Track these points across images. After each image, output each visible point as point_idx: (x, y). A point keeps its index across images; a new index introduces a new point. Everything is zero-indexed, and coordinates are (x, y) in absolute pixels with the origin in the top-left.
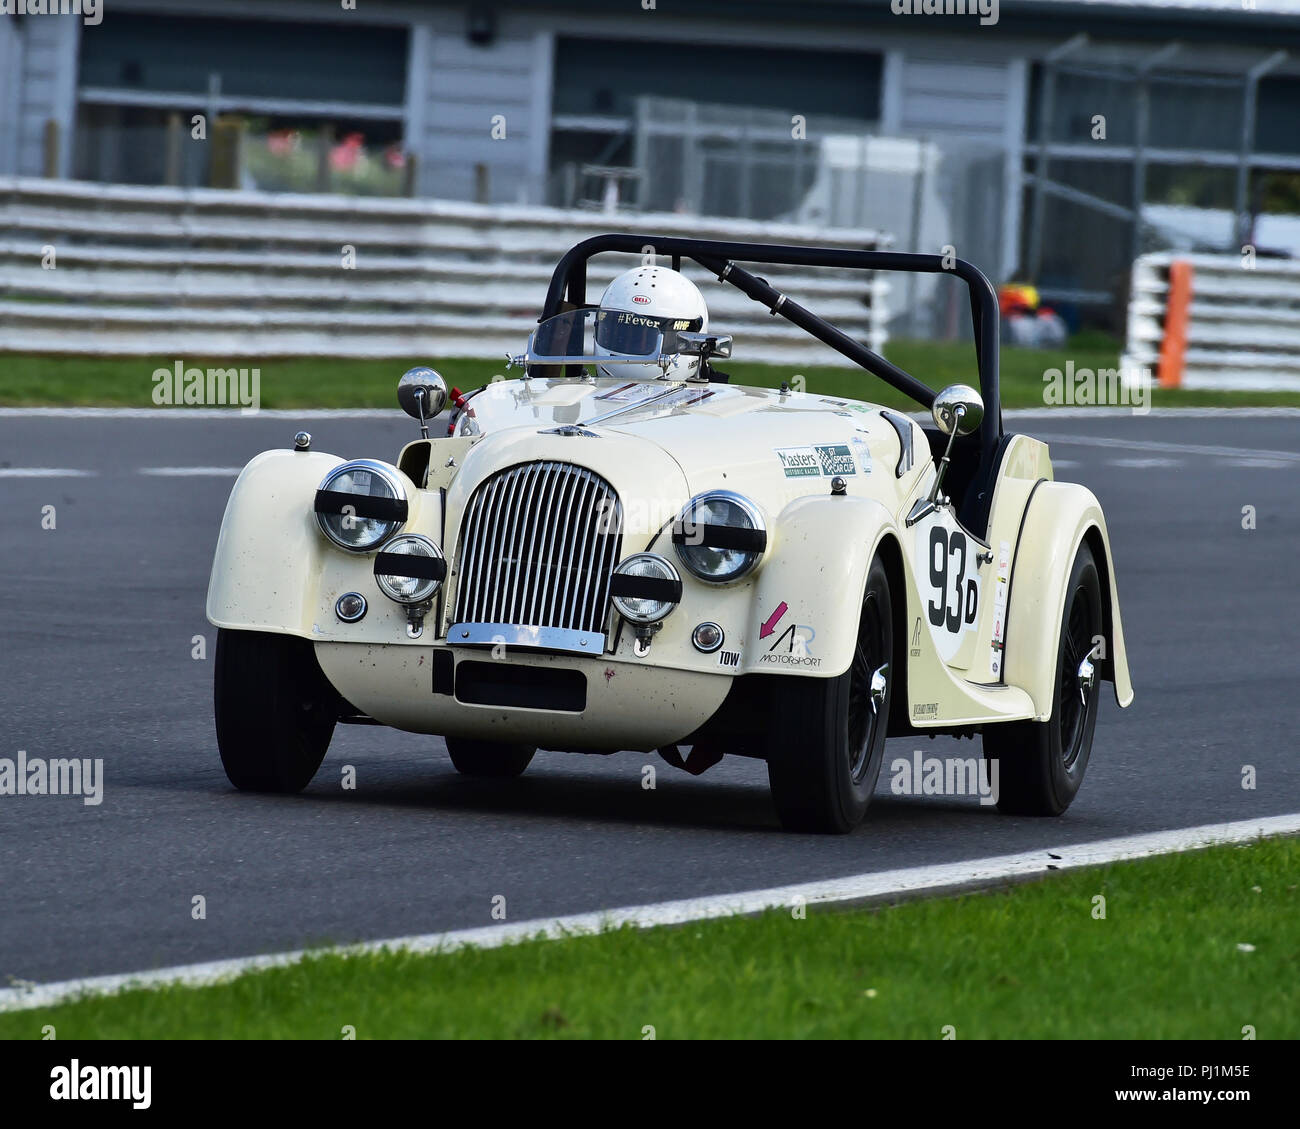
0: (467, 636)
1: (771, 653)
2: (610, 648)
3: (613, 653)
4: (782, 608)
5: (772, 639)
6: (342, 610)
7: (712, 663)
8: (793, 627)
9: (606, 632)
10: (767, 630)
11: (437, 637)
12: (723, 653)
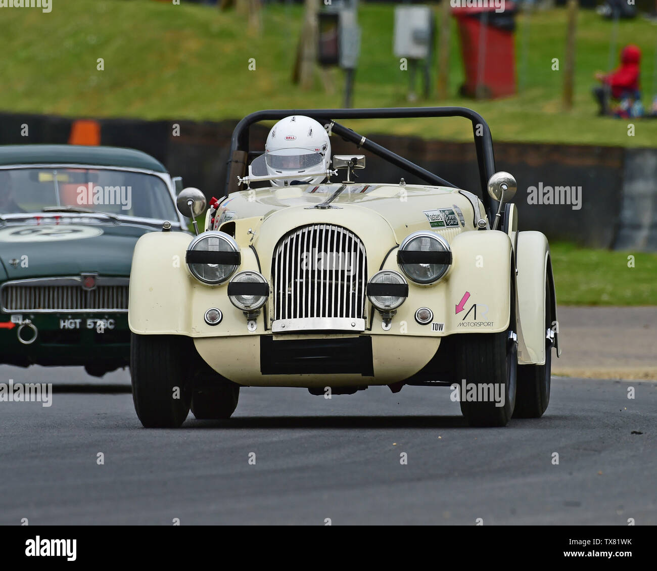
0: (284, 327)
1: (464, 321)
2: (368, 327)
3: (370, 329)
4: (467, 295)
5: (463, 314)
6: (209, 318)
7: (428, 330)
8: (475, 305)
9: (365, 318)
10: (459, 309)
11: (266, 329)
12: (434, 324)
